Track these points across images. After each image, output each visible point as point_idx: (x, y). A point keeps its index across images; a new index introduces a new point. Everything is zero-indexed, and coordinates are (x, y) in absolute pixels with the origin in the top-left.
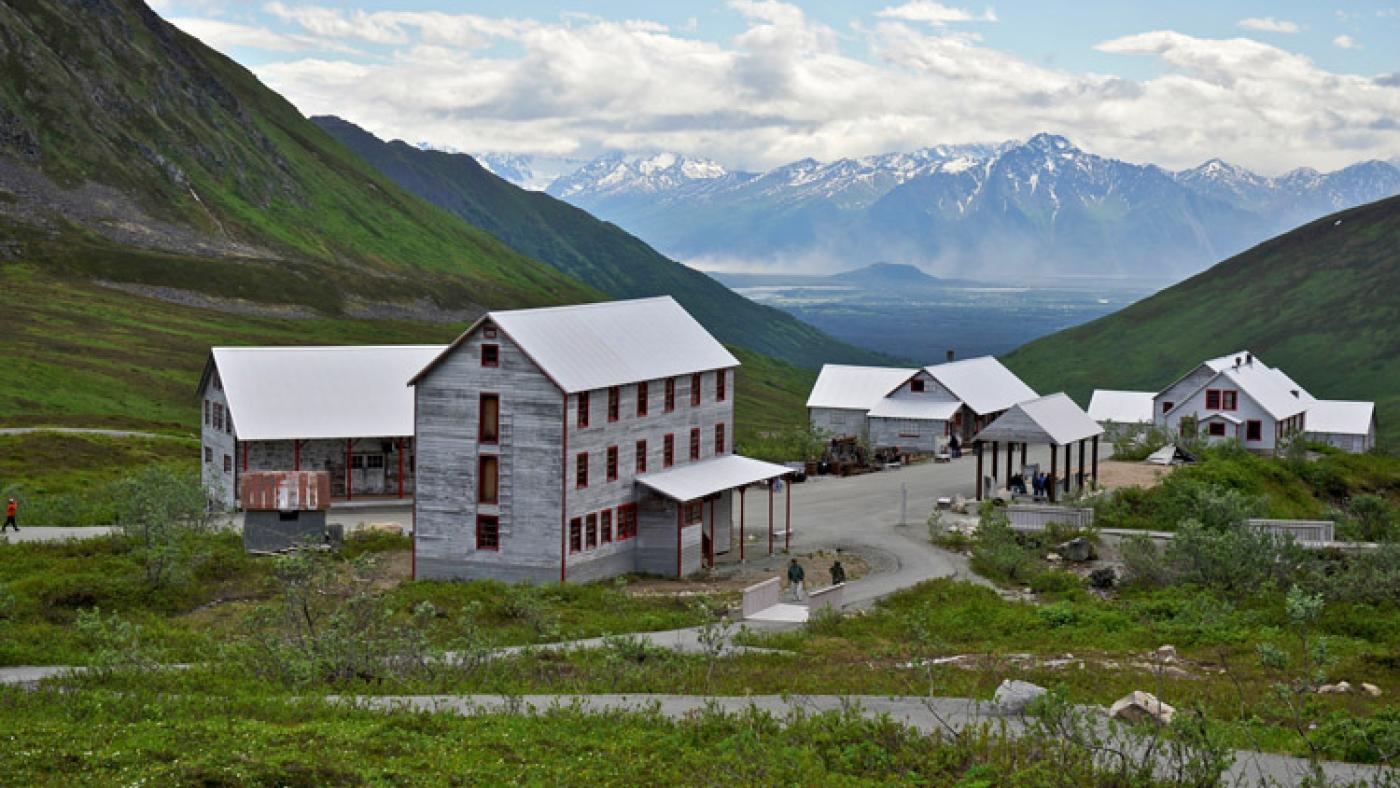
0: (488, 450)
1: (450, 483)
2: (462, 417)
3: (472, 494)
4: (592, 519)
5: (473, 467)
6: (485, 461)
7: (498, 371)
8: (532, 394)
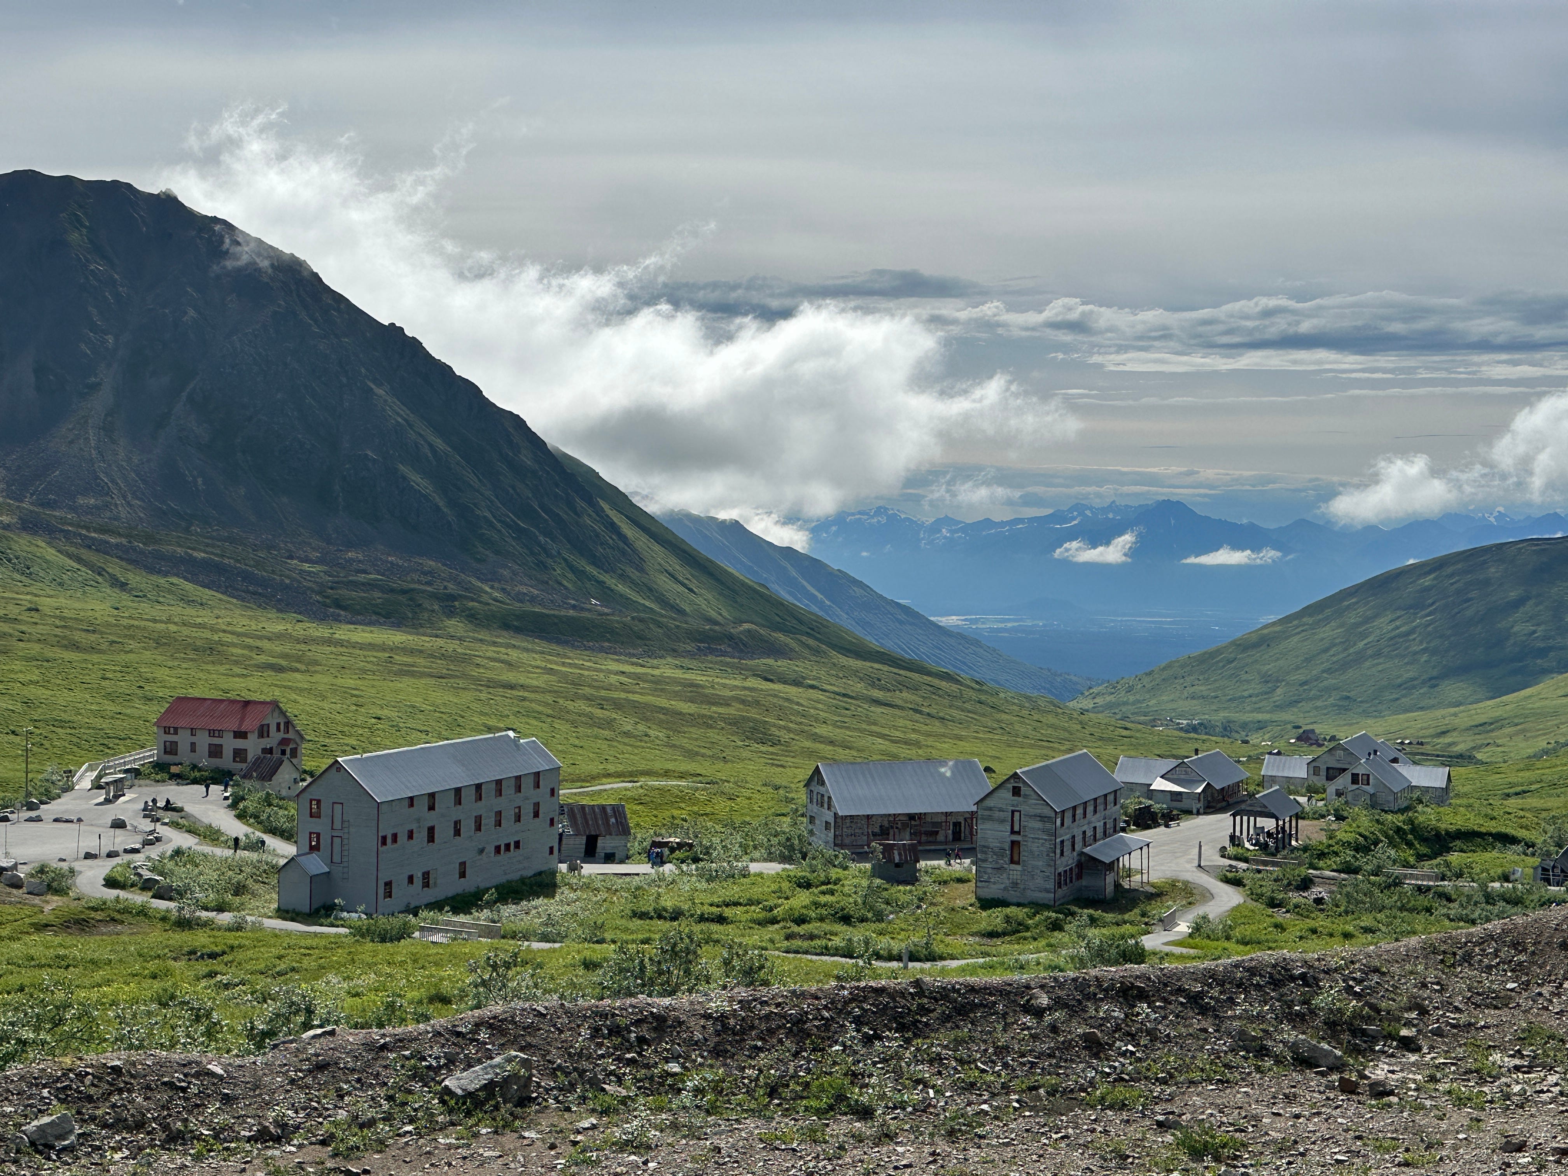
0: (1015, 838)
1: (995, 853)
2: (1002, 821)
3: (1007, 859)
4: (1065, 871)
5: (1007, 846)
6: (1014, 843)
7: (1021, 799)
8: (1039, 811)
